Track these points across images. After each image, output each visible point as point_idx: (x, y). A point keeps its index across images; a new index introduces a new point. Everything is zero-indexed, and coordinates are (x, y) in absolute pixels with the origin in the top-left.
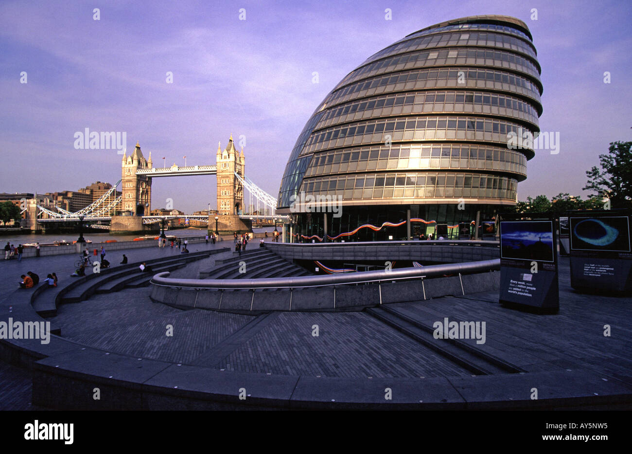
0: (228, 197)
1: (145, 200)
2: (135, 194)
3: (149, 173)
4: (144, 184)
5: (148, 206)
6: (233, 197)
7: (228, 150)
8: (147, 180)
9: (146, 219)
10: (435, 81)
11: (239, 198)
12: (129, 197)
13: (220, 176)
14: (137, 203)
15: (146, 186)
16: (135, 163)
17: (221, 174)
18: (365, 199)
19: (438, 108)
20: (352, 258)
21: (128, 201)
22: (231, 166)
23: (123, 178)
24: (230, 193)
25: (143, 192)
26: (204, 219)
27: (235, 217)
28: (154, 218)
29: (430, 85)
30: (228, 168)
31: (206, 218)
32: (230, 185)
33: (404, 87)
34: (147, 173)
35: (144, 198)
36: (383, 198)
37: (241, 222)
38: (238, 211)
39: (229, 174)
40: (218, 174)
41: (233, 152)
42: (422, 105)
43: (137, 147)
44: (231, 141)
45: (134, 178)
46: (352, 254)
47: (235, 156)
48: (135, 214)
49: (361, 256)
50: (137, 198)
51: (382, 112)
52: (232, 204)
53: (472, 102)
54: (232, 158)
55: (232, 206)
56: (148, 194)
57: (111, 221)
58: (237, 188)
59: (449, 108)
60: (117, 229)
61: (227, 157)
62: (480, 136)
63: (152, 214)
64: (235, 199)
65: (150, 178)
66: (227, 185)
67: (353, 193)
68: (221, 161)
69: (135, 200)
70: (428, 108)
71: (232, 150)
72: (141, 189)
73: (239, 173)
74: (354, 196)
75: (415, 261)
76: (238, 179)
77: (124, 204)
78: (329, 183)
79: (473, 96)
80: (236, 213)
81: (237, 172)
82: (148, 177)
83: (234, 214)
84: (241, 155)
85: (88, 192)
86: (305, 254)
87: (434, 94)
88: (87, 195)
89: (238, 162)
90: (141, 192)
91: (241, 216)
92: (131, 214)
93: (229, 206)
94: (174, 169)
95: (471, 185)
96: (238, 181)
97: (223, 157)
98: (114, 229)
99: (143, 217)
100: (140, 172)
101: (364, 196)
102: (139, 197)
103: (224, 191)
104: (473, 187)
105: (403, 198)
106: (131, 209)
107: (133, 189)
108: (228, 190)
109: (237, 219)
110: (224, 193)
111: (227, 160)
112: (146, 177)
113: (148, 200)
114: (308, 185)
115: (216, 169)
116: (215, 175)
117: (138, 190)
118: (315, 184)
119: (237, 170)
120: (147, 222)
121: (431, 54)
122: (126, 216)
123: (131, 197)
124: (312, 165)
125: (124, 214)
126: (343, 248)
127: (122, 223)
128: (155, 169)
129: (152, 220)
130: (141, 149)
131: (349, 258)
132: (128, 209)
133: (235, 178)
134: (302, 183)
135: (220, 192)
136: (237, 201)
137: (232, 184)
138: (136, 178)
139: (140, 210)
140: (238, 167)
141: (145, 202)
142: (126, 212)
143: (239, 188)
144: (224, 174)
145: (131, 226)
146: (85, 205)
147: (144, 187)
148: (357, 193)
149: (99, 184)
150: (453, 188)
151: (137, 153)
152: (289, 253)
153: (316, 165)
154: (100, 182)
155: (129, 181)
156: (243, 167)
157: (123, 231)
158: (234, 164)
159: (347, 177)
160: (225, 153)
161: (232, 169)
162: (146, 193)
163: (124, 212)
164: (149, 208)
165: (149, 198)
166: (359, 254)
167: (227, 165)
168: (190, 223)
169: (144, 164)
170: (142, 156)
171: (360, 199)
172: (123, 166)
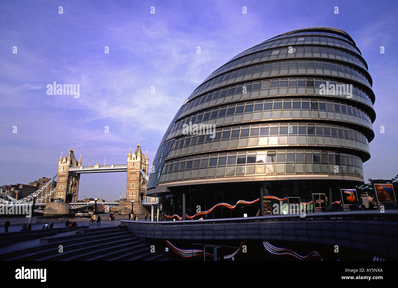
0: (135, 188)
1: (74, 190)
2: (66, 186)
3: (77, 170)
4: (74, 178)
5: (75, 195)
6: (138, 188)
7: (136, 153)
8: (76, 175)
9: (72, 205)
10: (278, 71)
11: (143, 190)
12: (62, 188)
13: (130, 173)
14: (67, 193)
15: (75, 180)
16: (68, 163)
17: (130, 171)
18: (218, 177)
19: (283, 92)
20: (200, 237)
21: (60, 191)
22: (138, 165)
23: (58, 174)
24: (137, 185)
25: (72, 184)
26: (116, 206)
27: (139, 204)
28: (79, 205)
29: (274, 73)
30: (136, 167)
31: (118, 205)
32: (136, 179)
33: (252, 77)
34: (76, 170)
35: (73, 189)
36: (235, 176)
37: (144, 207)
38: (142, 199)
39: (136, 171)
40: (128, 171)
41: (140, 155)
42: (268, 90)
43: (71, 151)
44: (138, 146)
45: (66, 173)
46: (201, 232)
47: (141, 158)
48: (64, 201)
49: (210, 235)
50: (67, 189)
51: (233, 98)
52: (138, 193)
53: (313, 86)
54: (139, 159)
55: (138, 195)
56: (76, 186)
57: (45, 206)
58: (142, 182)
59: (292, 92)
60: (49, 213)
61: (135, 158)
62: (323, 115)
63: (78, 202)
64: (140, 190)
65: (79, 174)
66: (134, 179)
67: (207, 172)
68: (131, 161)
69: (66, 190)
70: (274, 93)
71: (139, 154)
72: (71, 182)
73: (144, 171)
74: (209, 175)
75: (265, 240)
76: (142, 175)
77: (58, 193)
78: (186, 163)
79: (313, 81)
80: (140, 201)
81: (142, 169)
82: (78, 173)
83: (139, 201)
84: (146, 157)
85: (35, 185)
86: (156, 233)
87: (278, 81)
88: (34, 187)
89: (143, 162)
90: (71, 184)
91: (144, 203)
92: (61, 201)
93: (135, 195)
94: (97, 167)
95: (320, 161)
96: (143, 176)
97: (132, 158)
98: (47, 213)
99: (70, 203)
100: (71, 170)
101: (218, 174)
102: (69, 188)
103: (132, 184)
104: (322, 163)
105: (255, 175)
106: (62, 197)
107: (65, 182)
108: (135, 183)
109: (141, 205)
110: (132, 186)
111: (135, 161)
112: (76, 173)
113: (76, 190)
114: (169, 166)
115: (127, 167)
116: (126, 172)
117: (68, 183)
118: (174, 165)
119: (142, 168)
120: (73, 208)
121: (273, 52)
122: (58, 202)
123: (63, 188)
124: (173, 148)
125: (55, 201)
126: (192, 226)
127: (53, 208)
128: (82, 167)
129: (77, 206)
130: (74, 153)
131: (197, 237)
132: (60, 197)
133: (141, 174)
134: (164, 165)
135: (129, 184)
136: (141, 192)
137: (138, 179)
138: (68, 174)
139: (69, 198)
140: (143, 166)
141: (73, 192)
142: (58, 199)
143: (143, 182)
144: (132, 171)
145: (60, 211)
146: (28, 194)
147: (74, 181)
148: (211, 171)
149: (44, 179)
150: (303, 164)
151: (70, 155)
152: (142, 232)
153: (176, 149)
154: (45, 178)
155: (63, 176)
156: (147, 166)
157: (53, 214)
158: (140, 163)
159: (202, 158)
160: (134, 156)
161: (138, 167)
162: (75, 185)
163: (56, 199)
164: (76, 197)
165: (77, 189)
166: (207, 232)
167: (135, 164)
168: (111, 210)
169: (75, 163)
170: (74, 157)
171: (213, 177)
172: (59, 165)
